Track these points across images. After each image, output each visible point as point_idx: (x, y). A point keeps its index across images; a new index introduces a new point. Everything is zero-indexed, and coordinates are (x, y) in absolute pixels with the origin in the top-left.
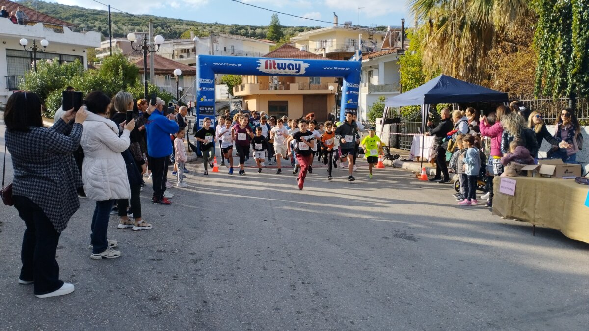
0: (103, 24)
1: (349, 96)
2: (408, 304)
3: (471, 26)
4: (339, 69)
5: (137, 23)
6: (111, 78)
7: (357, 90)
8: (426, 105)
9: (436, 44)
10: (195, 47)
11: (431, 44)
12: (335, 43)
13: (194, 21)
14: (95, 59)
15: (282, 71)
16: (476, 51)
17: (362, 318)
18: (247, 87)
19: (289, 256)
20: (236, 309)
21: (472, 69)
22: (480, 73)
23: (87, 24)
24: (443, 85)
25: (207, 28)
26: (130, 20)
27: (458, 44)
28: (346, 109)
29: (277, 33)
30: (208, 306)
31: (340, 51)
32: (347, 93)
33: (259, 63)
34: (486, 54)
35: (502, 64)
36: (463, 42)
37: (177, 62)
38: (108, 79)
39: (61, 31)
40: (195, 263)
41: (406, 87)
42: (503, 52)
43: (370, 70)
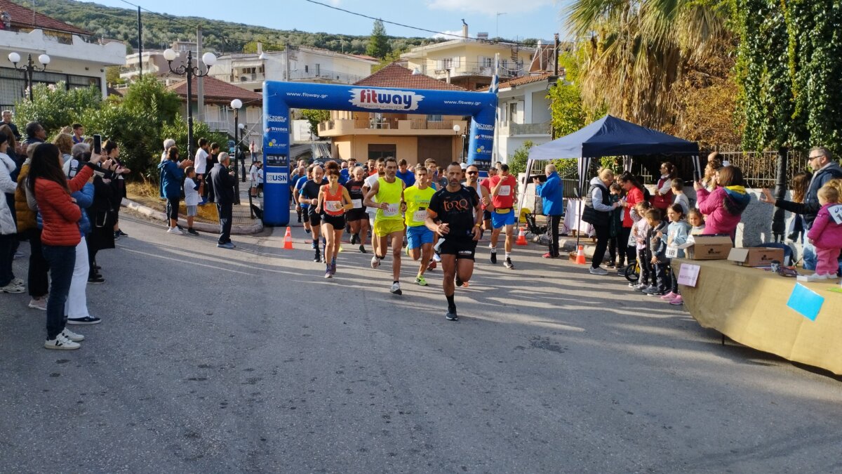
0: (130, 29)
1: (479, 142)
2: (543, 441)
3: (648, 49)
4: (466, 103)
5: (180, 29)
6: (139, 112)
7: (492, 133)
8: (585, 159)
9: (600, 72)
10: (263, 65)
12: (463, 63)
13: (263, 27)
14: (118, 81)
15: (384, 106)
16: (655, 83)
17: (478, 462)
18: (337, 124)
19: (384, 373)
20: (304, 450)
21: (650, 108)
22: (661, 112)
23: (107, 29)
24: (609, 130)
25: (282, 37)
27: (631, 73)
28: (476, 160)
29: (382, 46)
30: (268, 446)
31: (470, 75)
32: (477, 137)
33: (352, 94)
34: (668, 88)
35: (691, 102)
36: (638, 70)
37: (237, 87)
38: (136, 114)
39: (69, 42)
40: (252, 384)
41: (559, 130)
42: (692, 85)
43: (512, 102)
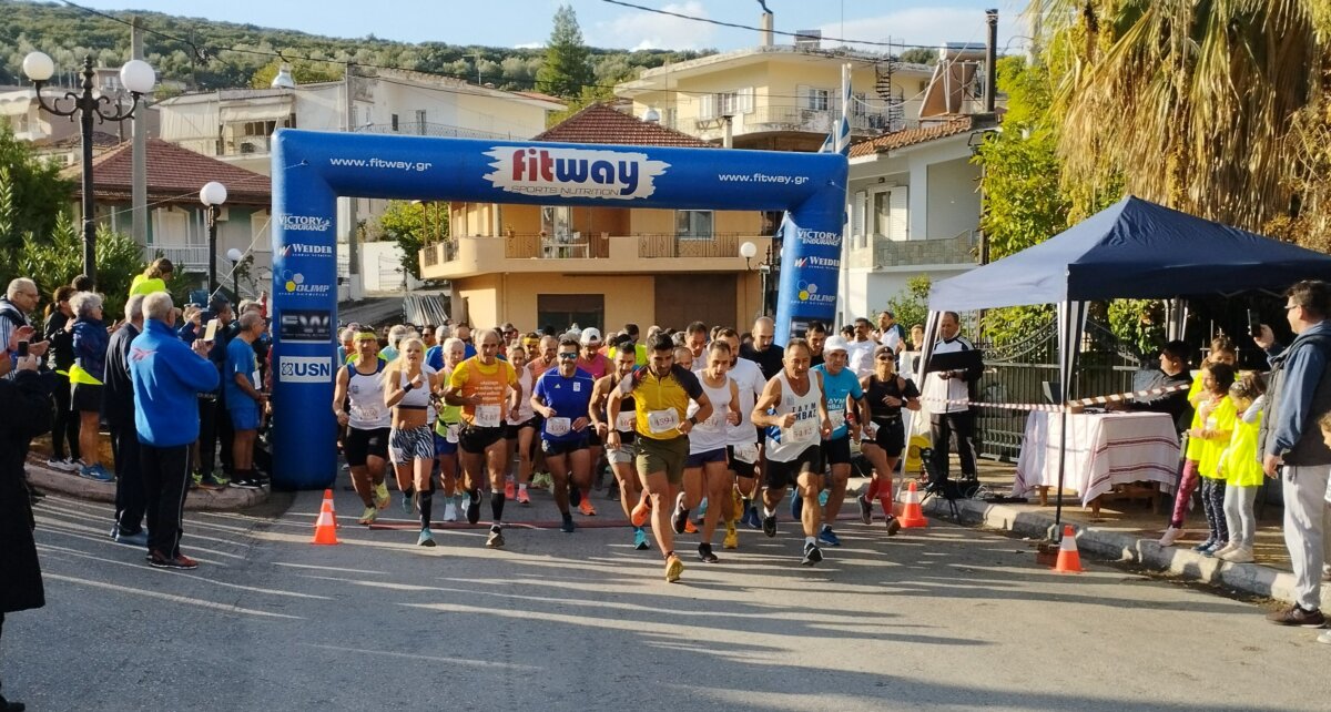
1: (806, 276)
3: (1230, 29)
4: (772, 179)
7: (834, 252)
8: (1075, 305)
9: (1108, 92)
10: (293, 116)
11: (1090, 91)
12: (763, 102)
13: (298, 33)
16: (1247, 113)
18: (465, 249)
21: (1233, 179)
22: (1262, 188)
24: (1134, 232)
25: (342, 55)
26: (83, 28)
27: (1187, 90)
28: (796, 319)
29: (573, 69)
31: (779, 129)
32: (799, 263)
33: (493, 160)
34: (1282, 124)
36: (1204, 84)
43: (880, 190)
